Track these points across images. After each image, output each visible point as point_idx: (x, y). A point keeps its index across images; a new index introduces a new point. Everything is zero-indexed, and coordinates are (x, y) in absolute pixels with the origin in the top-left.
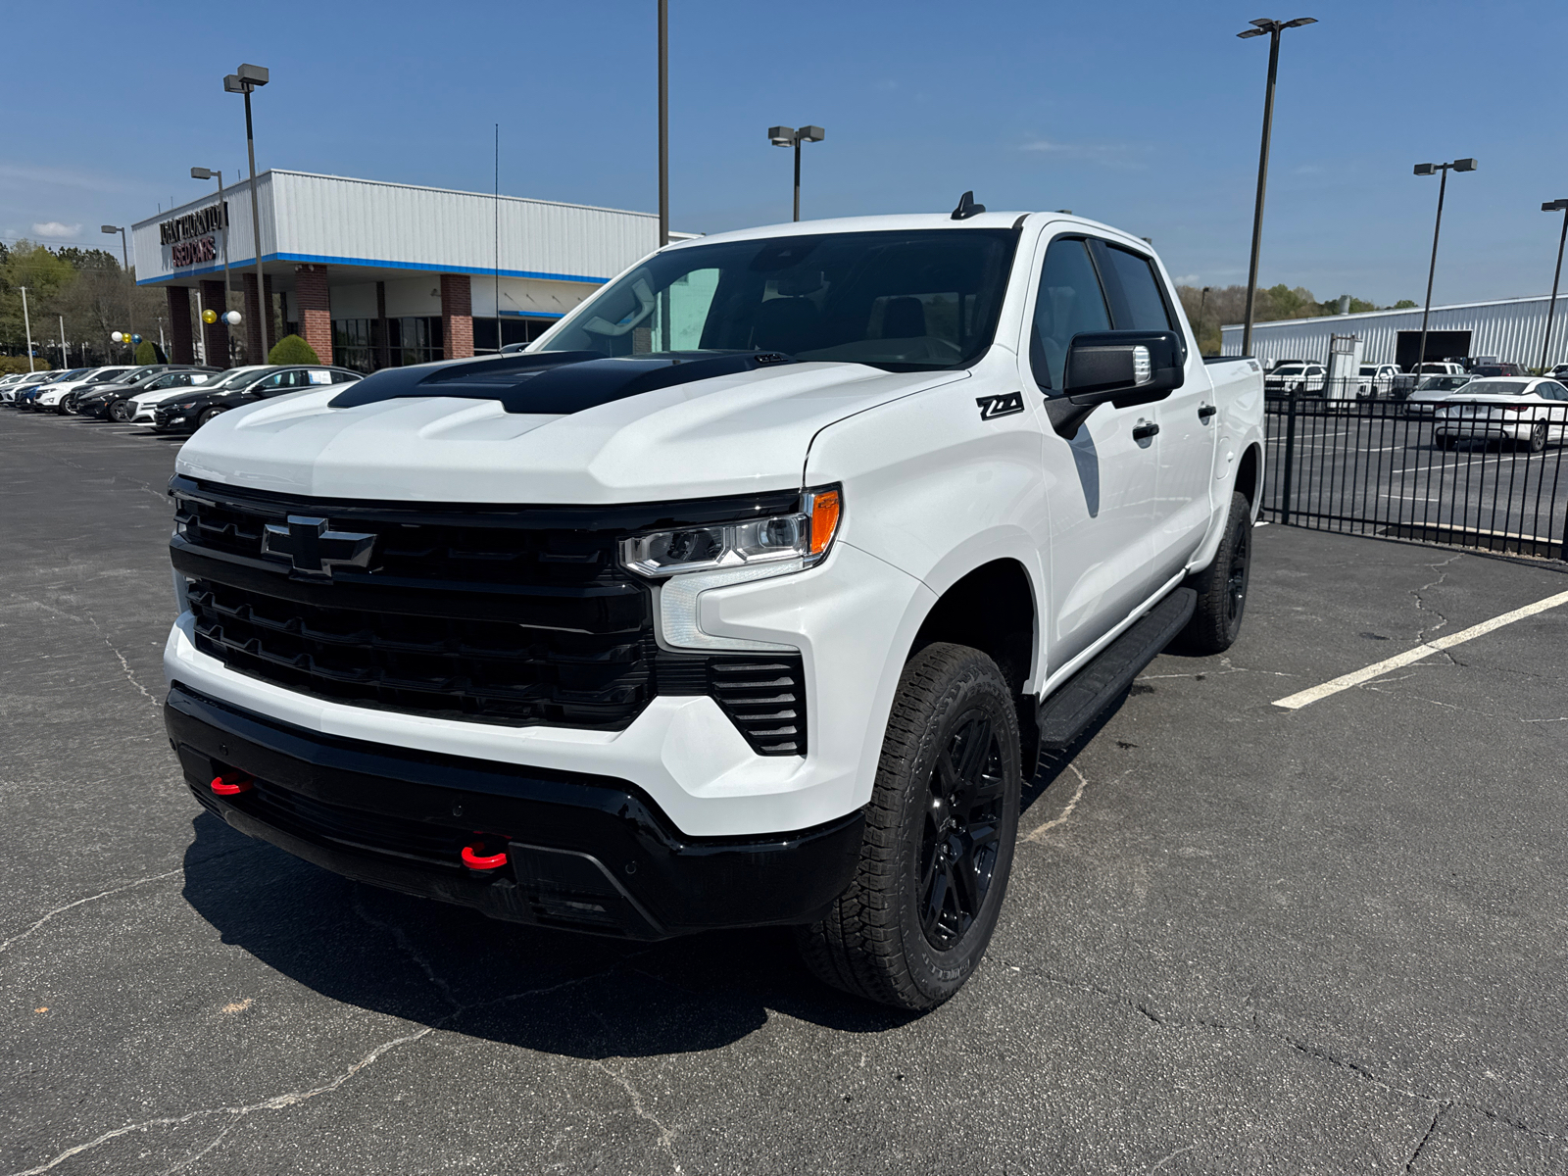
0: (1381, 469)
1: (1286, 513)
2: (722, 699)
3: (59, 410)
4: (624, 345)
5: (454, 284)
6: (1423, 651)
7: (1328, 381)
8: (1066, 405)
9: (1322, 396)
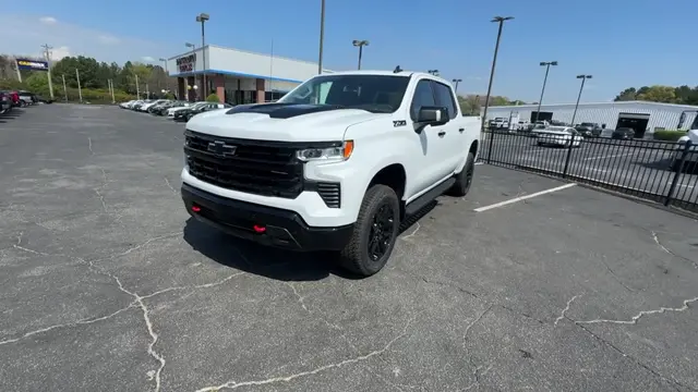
0: (520, 152)
1: (489, 160)
2: (320, 192)
3: (146, 112)
4: (307, 101)
5: (260, 82)
6: (518, 199)
7: (509, 125)
8: (418, 125)
9: (507, 129)
